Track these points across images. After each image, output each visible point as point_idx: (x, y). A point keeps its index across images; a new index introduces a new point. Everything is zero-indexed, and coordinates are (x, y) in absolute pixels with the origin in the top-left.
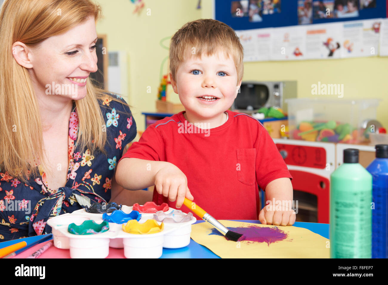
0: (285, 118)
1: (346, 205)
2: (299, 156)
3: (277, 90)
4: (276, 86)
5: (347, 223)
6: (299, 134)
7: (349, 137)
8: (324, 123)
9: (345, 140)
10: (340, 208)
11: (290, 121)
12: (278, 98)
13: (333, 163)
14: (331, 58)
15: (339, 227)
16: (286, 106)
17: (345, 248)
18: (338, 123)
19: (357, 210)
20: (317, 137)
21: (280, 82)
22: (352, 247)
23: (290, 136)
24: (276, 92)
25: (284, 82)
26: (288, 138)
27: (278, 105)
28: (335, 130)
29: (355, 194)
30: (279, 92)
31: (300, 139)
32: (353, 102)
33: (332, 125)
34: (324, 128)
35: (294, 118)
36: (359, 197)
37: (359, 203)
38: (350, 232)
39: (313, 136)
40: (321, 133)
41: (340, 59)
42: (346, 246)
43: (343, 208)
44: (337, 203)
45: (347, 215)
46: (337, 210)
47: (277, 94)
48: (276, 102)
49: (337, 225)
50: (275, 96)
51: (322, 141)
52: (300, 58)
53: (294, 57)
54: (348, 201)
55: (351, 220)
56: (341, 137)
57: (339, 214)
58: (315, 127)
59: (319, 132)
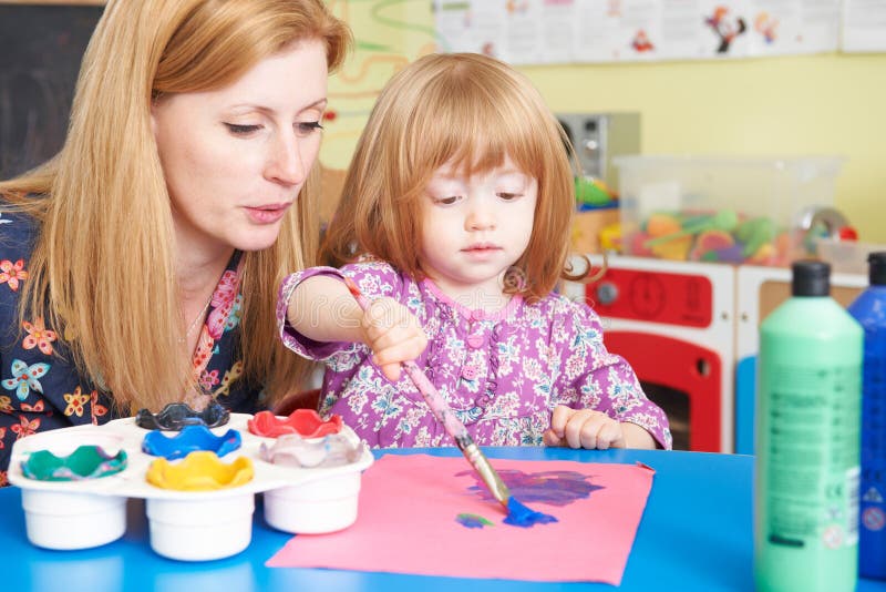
0: (612, 204)
1: (799, 402)
2: (647, 296)
3: (592, 135)
4: (591, 126)
5: (802, 446)
6: (647, 244)
7: (768, 250)
8: (709, 215)
9: (759, 257)
10: (781, 410)
11: (624, 211)
12: (594, 154)
13: (730, 313)
14: (723, 56)
15: (779, 457)
16: (614, 175)
17: (793, 509)
18: (741, 216)
19: (827, 413)
20: (691, 248)
21: (599, 116)
22: (813, 505)
23: (623, 247)
24: (589, 139)
25: (609, 116)
26: (620, 253)
27: (595, 172)
28: (735, 234)
29: (822, 374)
30: (598, 140)
31: (649, 254)
32: (780, 165)
33: (727, 221)
34: (708, 229)
35: (633, 203)
36: (831, 380)
37: (832, 396)
38: (807, 469)
39: (682, 248)
40: (700, 241)
41: (746, 60)
42: (798, 503)
43: (790, 410)
44: (776, 397)
45: (801, 427)
46: (775, 414)
47: (592, 145)
48: (590, 164)
49: (774, 450)
50: (587, 149)
51: (703, 259)
52: (646, 56)
53: (633, 55)
54: (803, 392)
55: (811, 438)
56: (749, 250)
57: (781, 424)
58: (684, 226)
59: (695, 237)
